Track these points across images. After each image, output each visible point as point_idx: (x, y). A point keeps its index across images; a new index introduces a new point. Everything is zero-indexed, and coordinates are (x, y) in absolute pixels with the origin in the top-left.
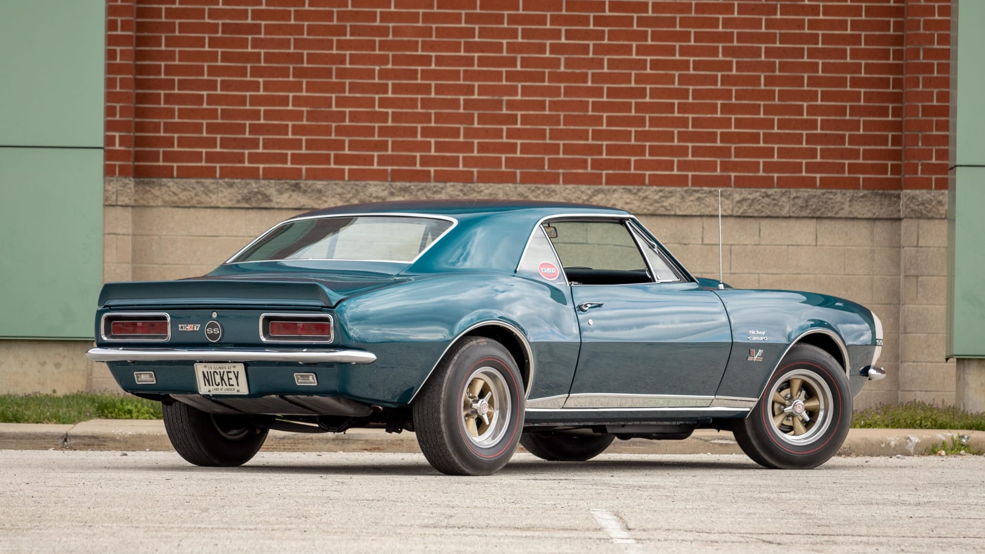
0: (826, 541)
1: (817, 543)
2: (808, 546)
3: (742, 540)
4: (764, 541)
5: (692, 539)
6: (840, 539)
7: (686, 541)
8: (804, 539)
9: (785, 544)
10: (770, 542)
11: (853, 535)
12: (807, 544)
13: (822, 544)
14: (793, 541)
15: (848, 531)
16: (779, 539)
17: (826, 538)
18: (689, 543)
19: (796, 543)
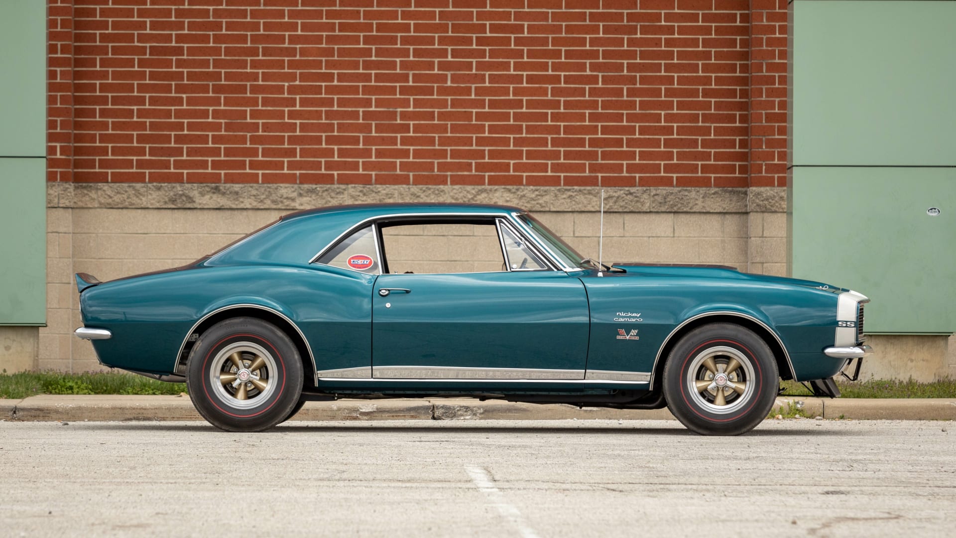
0: (661, 489)
1: (653, 491)
2: (645, 493)
3: (590, 488)
4: (608, 489)
5: (547, 487)
6: (674, 487)
7: (542, 489)
8: (641, 487)
9: (626, 491)
10: (613, 490)
11: (686, 484)
12: (645, 491)
13: (657, 491)
14: (633, 489)
15: (681, 481)
16: (621, 487)
17: (662, 486)
18: (544, 491)
19: (635, 490)
